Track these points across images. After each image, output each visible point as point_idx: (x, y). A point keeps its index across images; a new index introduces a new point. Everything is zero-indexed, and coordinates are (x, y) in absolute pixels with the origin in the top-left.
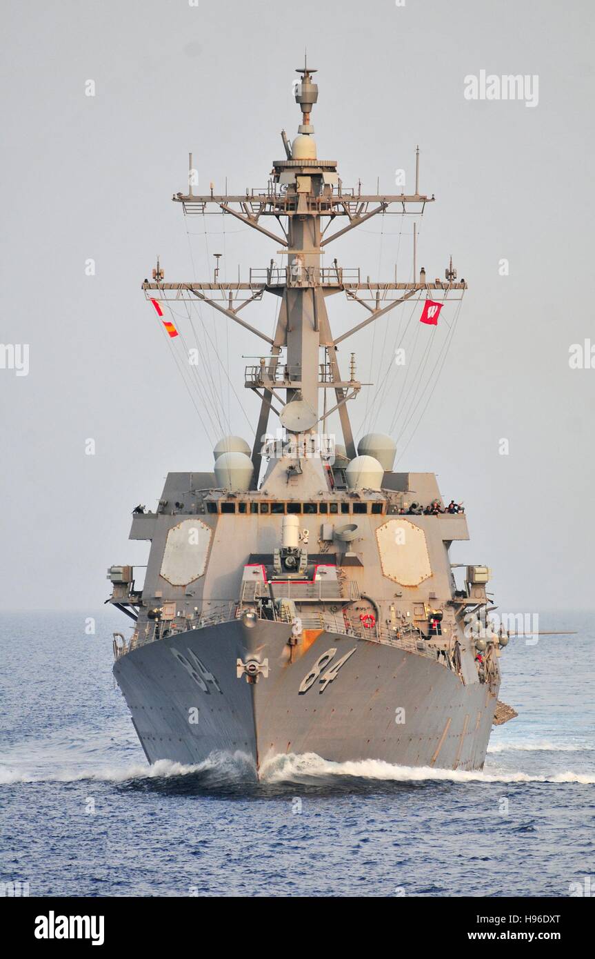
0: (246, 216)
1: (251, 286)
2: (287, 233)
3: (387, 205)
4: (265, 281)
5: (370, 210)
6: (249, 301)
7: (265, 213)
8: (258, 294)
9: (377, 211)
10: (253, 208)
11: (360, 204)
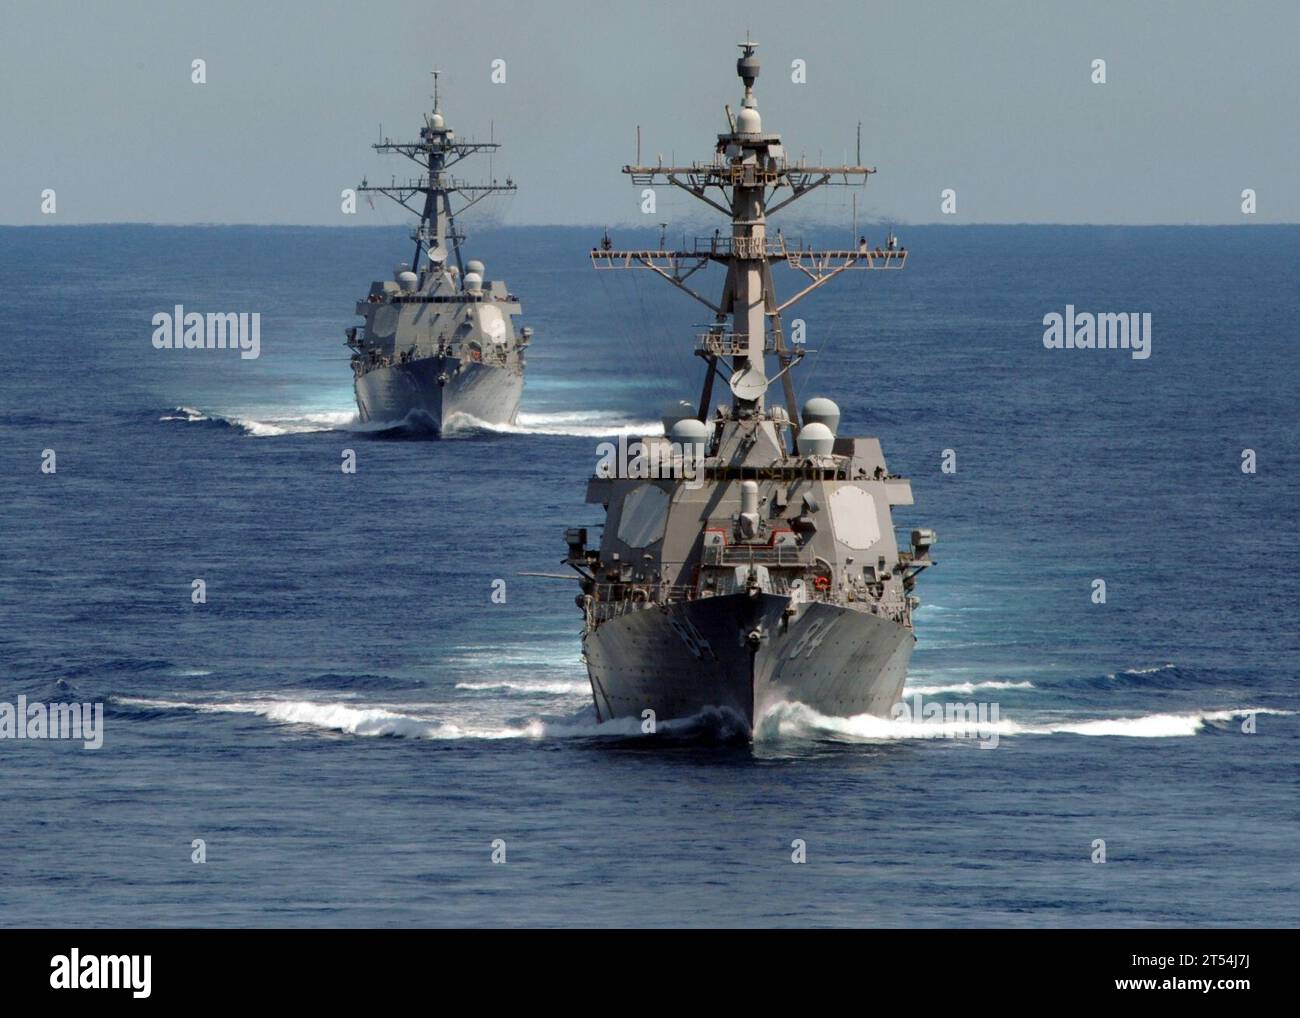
0: (693, 187)
1: (696, 255)
2: (732, 202)
3: (829, 177)
4: (709, 250)
5: (813, 181)
6: (694, 269)
7: (711, 184)
8: (703, 262)
9: (820, 182)
10: (700, 179)
11: (803, 175)
